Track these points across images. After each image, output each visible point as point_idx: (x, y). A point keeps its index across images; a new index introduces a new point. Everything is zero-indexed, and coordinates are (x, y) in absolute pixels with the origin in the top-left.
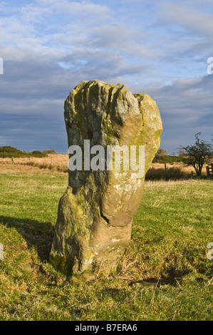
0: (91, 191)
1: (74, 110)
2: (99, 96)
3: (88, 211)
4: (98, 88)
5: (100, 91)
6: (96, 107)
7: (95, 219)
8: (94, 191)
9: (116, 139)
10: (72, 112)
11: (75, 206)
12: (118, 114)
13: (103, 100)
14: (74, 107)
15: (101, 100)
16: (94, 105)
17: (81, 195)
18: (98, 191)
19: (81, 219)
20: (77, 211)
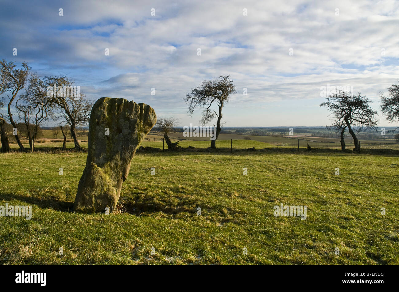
0: (116, 164)
1: (106, 115)
2: (134, 109)
3: (113, 177)
4: (133, 105)
5: (134, 107)
6: (130, 115)
7: (118, 181)
8: (120, 164)
9: (144, 134)
10: (104, 115)
11: (104, 174)
12: (150, 120)
13: (137, 112)
14: (106, 113)
15: (134, 111)
16: (127, 114)
17: (107, 167)
18: (123, 164)
19: (109, 182)
20: (106, 178)
